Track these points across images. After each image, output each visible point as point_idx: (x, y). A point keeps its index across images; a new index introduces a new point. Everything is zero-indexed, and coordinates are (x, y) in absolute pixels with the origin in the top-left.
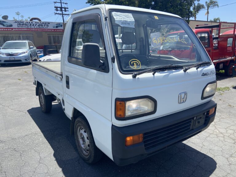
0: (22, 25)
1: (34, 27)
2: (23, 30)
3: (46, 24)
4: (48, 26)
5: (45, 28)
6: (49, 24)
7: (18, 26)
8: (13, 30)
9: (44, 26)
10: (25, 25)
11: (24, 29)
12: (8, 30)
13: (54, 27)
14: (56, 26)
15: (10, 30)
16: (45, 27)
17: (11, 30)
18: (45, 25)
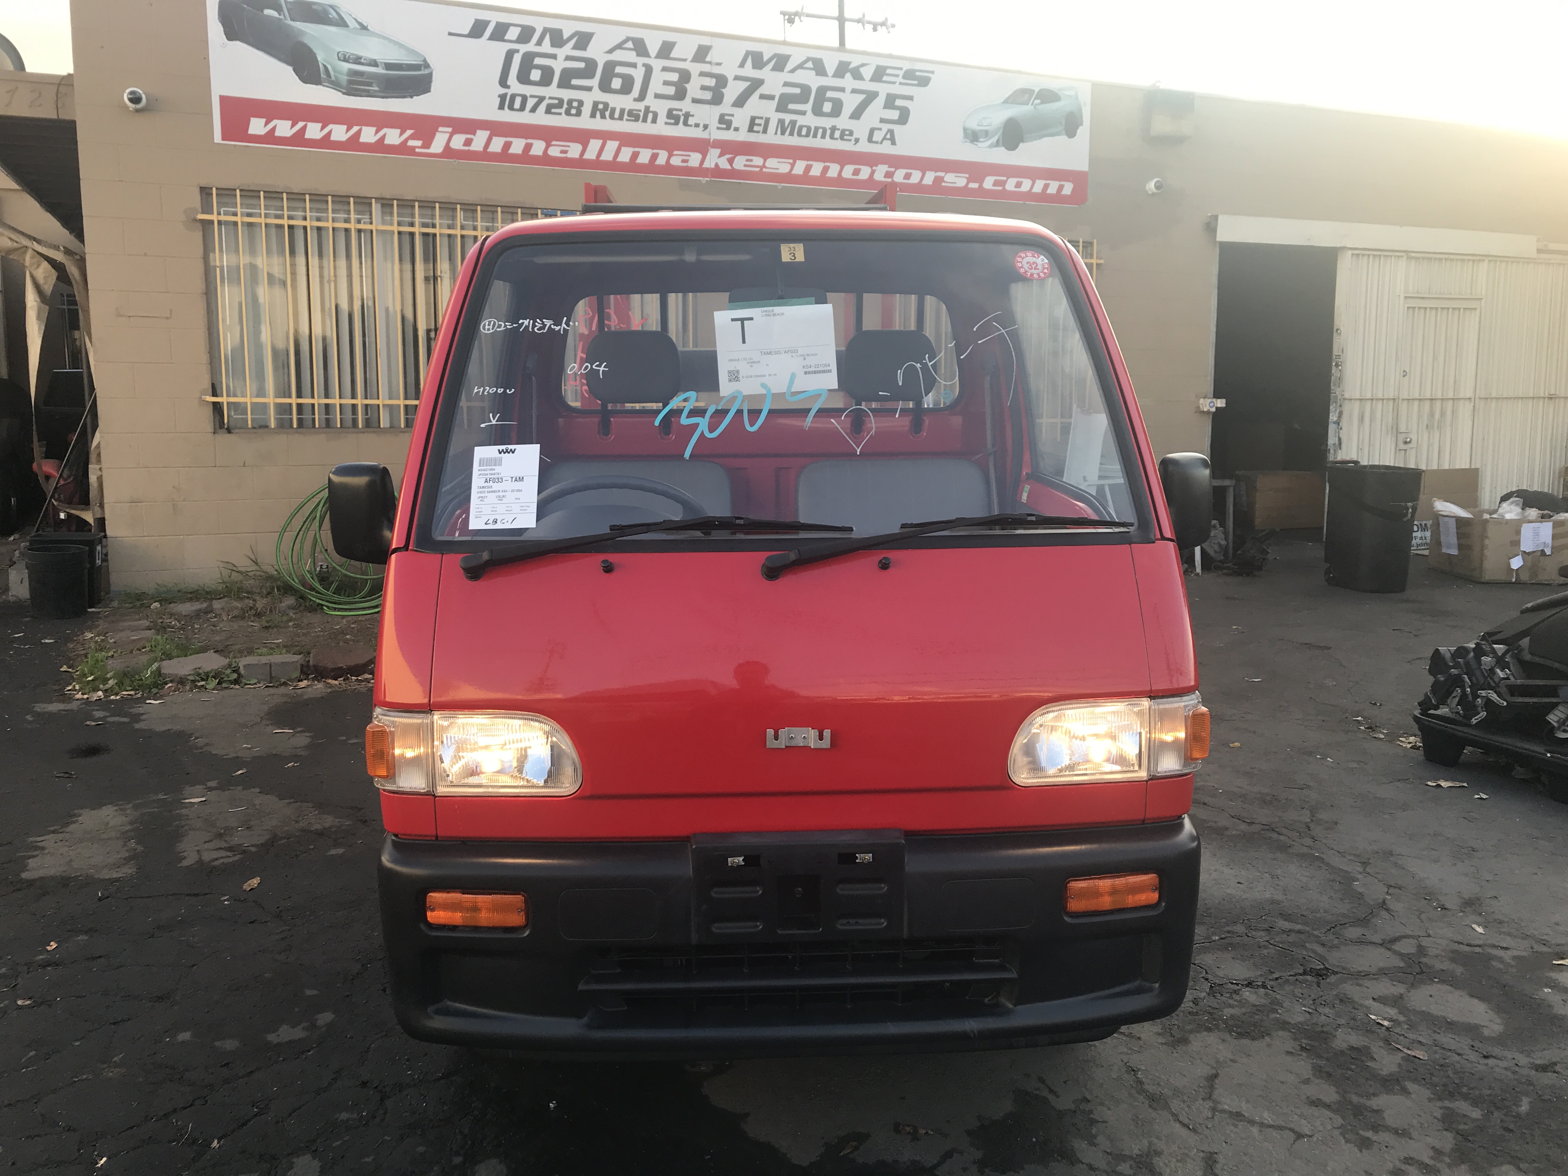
0: (564, 83)
1: (725, 122)
2: (574, 150)
3: (883, 90)
4: (904, 118)
5: (864, 147)
6: (924, 82)
7: (515, 87)
8: (438, 145)
9: (857, 114)
10: (605, 86)
11: (583, 137)
12: (354, 143)
13: (973, 136)
14: (998, 118)
15: (393, 137)
16: (860, 128)
17: (403, 149)
18: (871, 96)
